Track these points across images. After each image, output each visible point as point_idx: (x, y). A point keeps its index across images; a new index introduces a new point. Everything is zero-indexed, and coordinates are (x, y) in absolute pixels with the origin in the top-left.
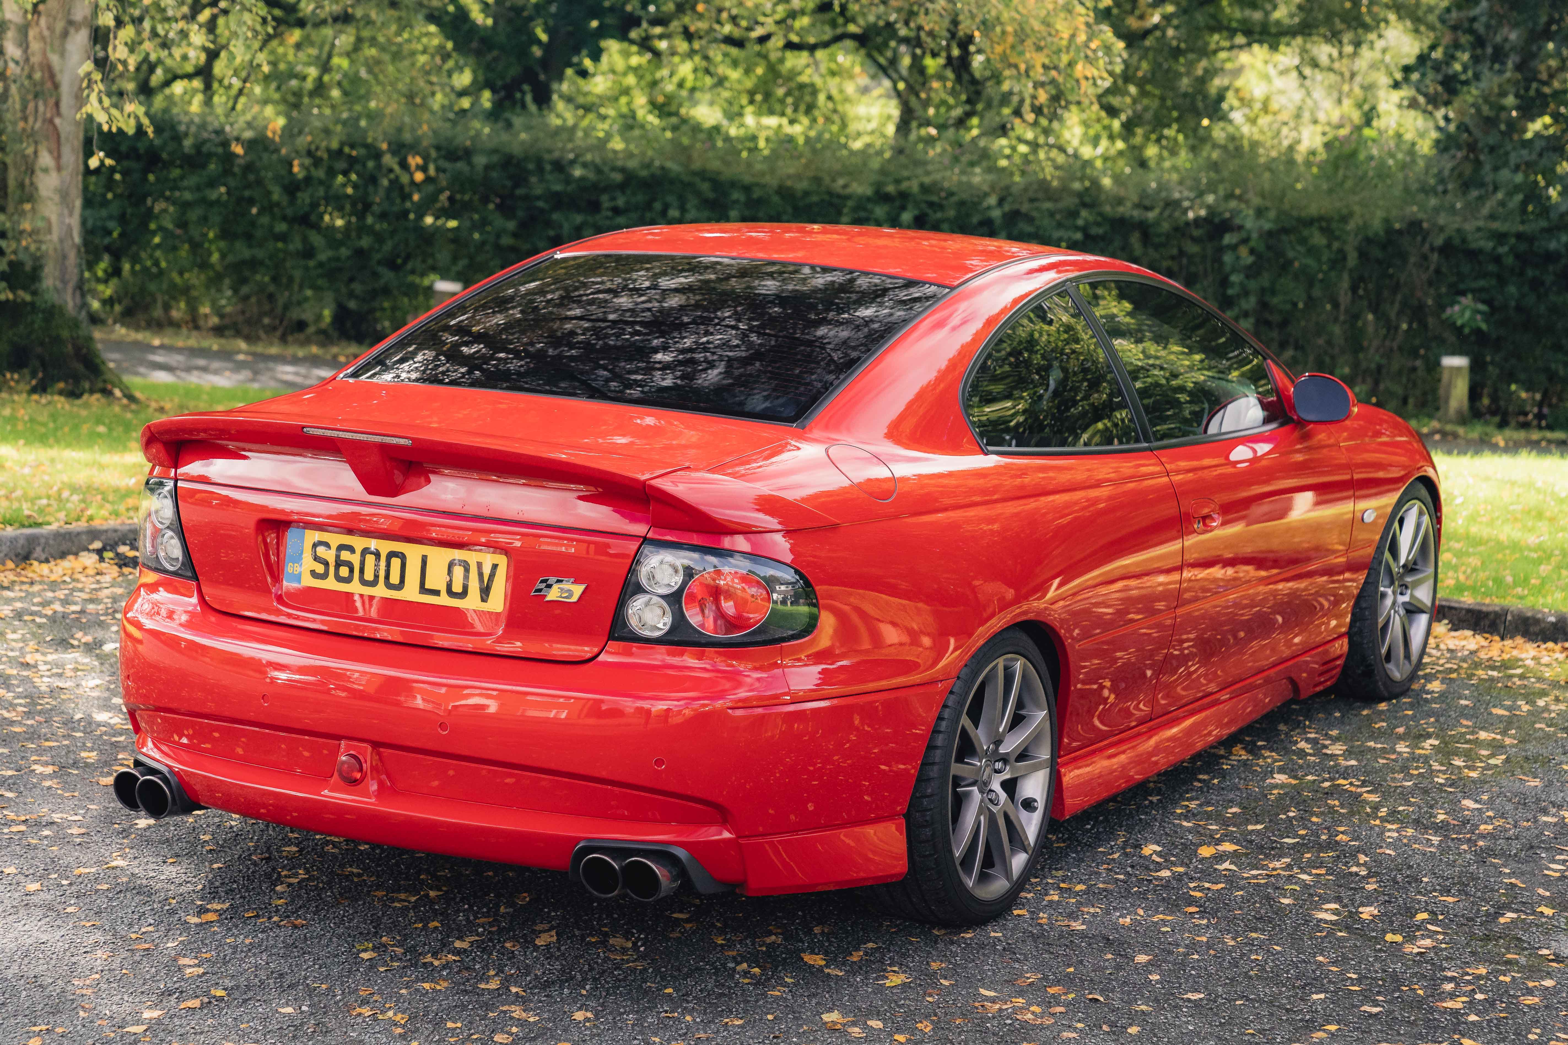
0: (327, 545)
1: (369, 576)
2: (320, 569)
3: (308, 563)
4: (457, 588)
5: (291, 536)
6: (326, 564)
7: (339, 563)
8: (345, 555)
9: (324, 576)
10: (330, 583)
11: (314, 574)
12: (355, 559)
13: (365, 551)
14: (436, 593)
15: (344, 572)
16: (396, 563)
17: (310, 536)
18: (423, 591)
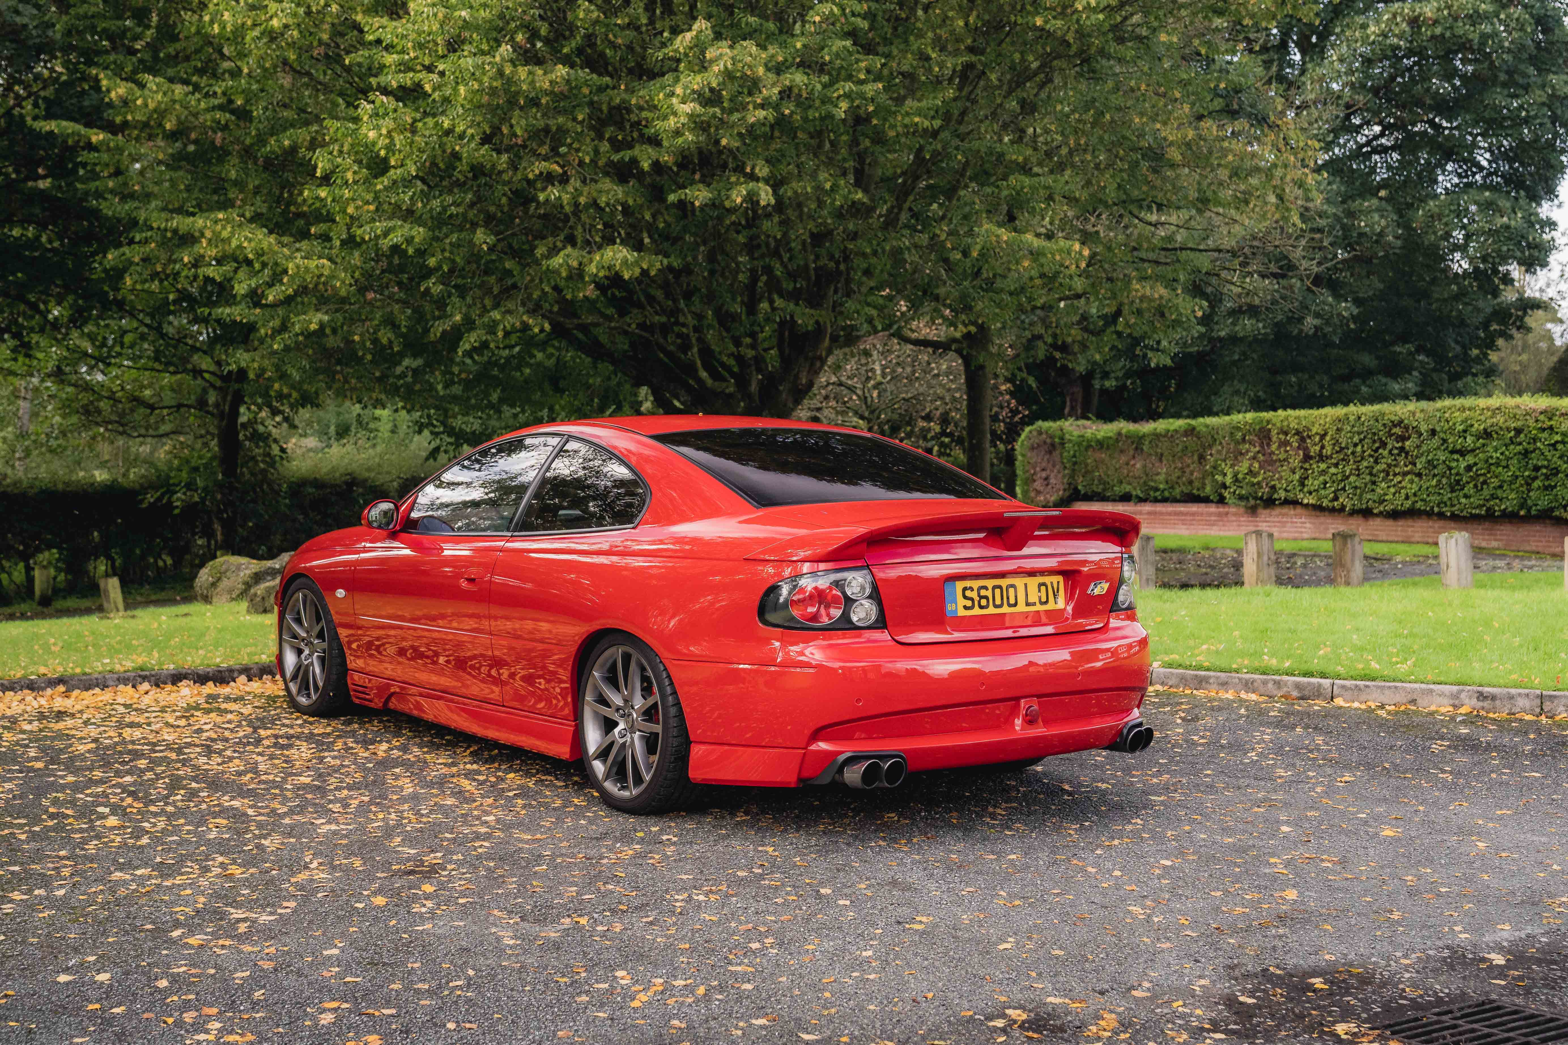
0: (972, 589)
1: (998, 602)
2: (969, 603)
3: (961, 602)
4: (1044, 599)
5: (948, 588)
6: (972, 599)
7: (981, 597)
8: (983, 592)
9: (972, 607)
10: (977, 611)
11: (966, 608)
12: (989, 593)
13: (994, 588)
14: (1034, 604)
15: (984, 602)
16: (1011, 590)
17: (960, 585)
18: (1028, 604)
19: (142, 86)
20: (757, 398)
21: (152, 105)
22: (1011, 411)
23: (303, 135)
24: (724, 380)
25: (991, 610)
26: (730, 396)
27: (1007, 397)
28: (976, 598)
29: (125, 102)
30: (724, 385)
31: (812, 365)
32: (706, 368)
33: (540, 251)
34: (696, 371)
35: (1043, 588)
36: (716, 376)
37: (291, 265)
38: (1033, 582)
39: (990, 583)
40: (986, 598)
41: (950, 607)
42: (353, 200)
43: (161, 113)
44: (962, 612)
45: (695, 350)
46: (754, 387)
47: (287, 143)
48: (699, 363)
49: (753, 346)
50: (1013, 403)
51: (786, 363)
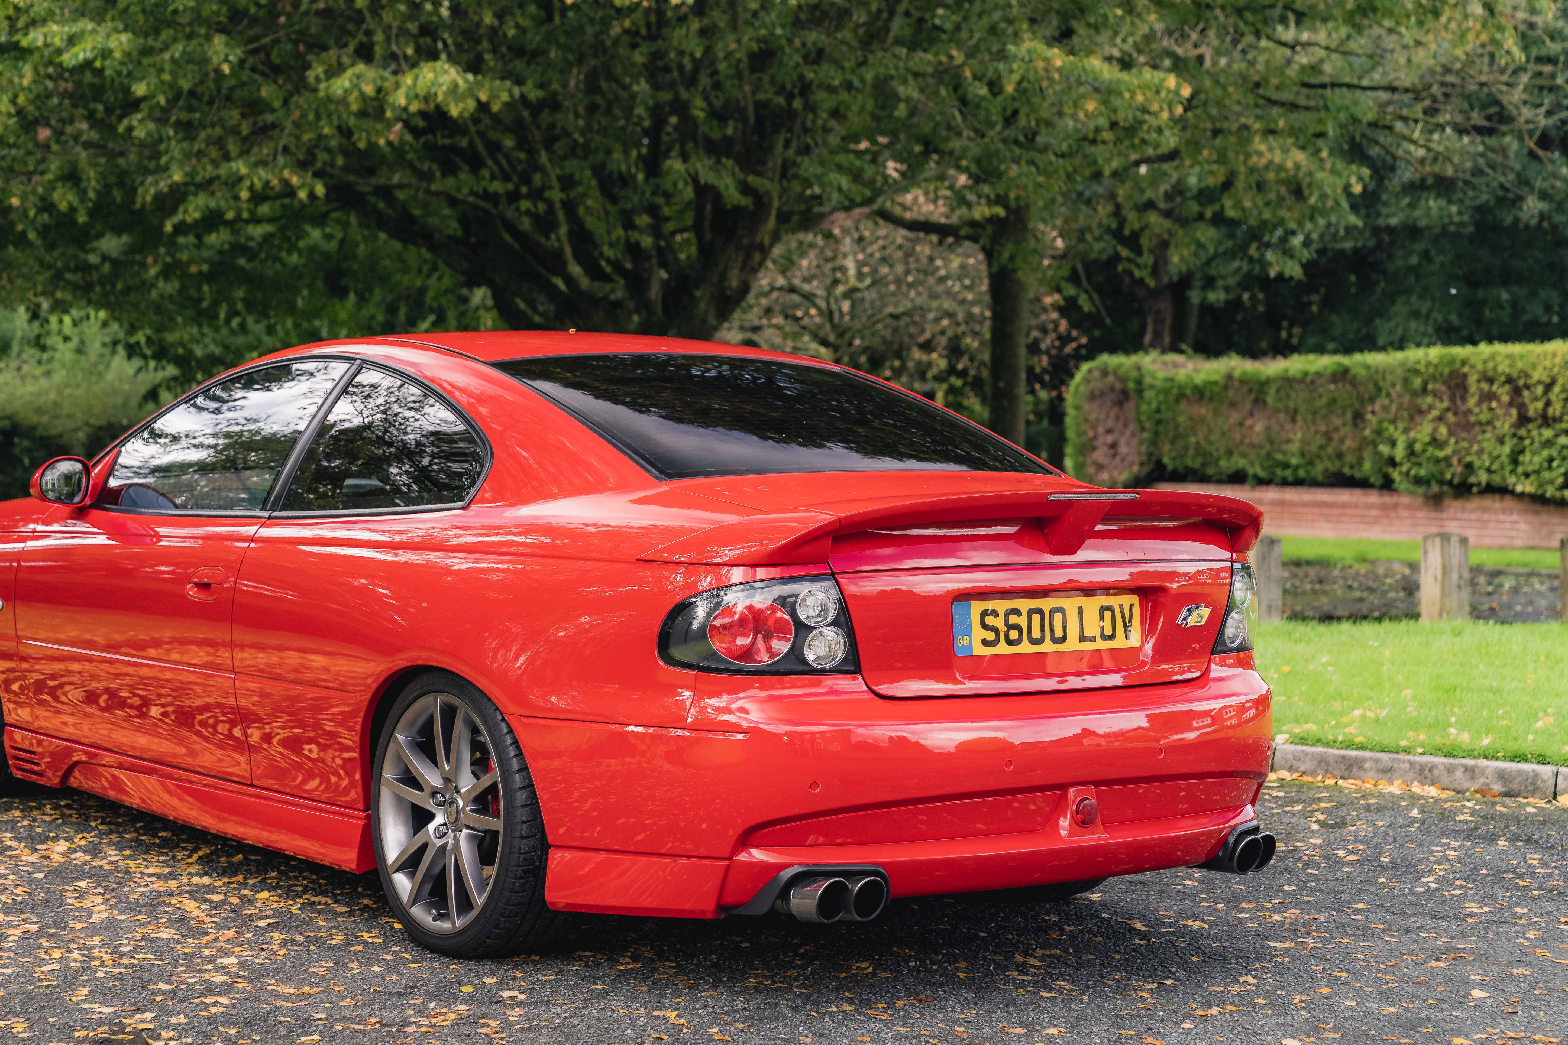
0: (995, 614)
1: (1036, 634)
2: (991, 636)
3: (979, 633)
4: (1108, 632)
5: (958, 610)
6: (996, 630)
7: (1010, 627)
8: (1013, 619)
9: (996, 642)
10: (1003, 649)
11: (985, 643)
12: (1022, 621)
13: (1031, 612)
14: (1093, 639)
15: (1014, 635)
16: (1058, 617)
17: (977, 607)
18: (1083, 639)
20: (659, 309)
22: (1060, 339)
24: (606, 278)
25: (1025, 648)
26: (618, 304)
27: (1055, 315)
28: (1003, 628)
30: (608, 287)
31: (748, 256)
32: (579, 258)
34: (564, 264)
35: (1107, 615)
36: (594, 272)
38: (1092, 605)
39: (1024, 605)
40: (1018, 628)
41: (960, 642)
44: (979, 650)
45: (563, 230)
46: (655, 292)
48: (568, 251)
50: (1064, 325)
51: (707, 253)
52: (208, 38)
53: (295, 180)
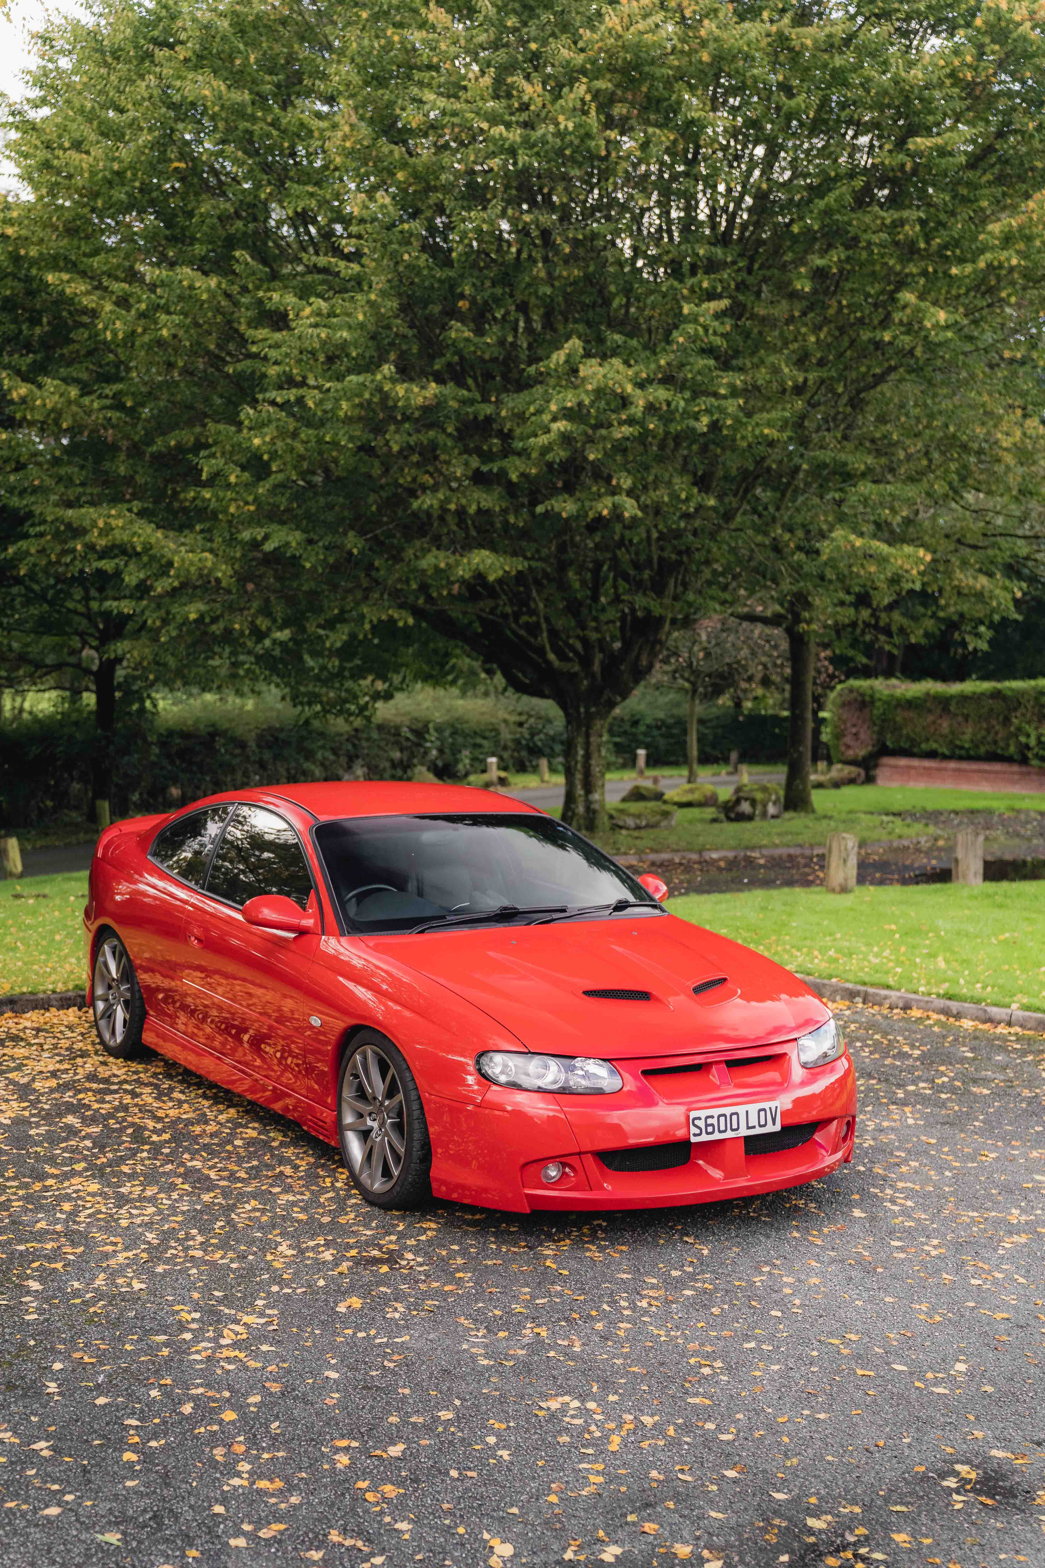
19: (40, 386)
20: (599, 677)
21: (49, 406)
22: (829, 676)
23: (186, 436)
24: (569, 660)
26: (575, 674)
27: (826, 663)
29: (23, 400)
30: (570, 665)
31: (653, 648)
32: (554, 650)
33: (410, 553)
34: (545, 652)
36: (562, 657)
37: (176, 558)
42: (235, 500)
43: (57, 414)
45: (545, 635)
46: (596, 667)
47: (173, 443)
48: (548, 646)
49: (597, 629)
50: (831, 669)
51: (627, 645)
52: (345, 534)
53: (396, 616)
